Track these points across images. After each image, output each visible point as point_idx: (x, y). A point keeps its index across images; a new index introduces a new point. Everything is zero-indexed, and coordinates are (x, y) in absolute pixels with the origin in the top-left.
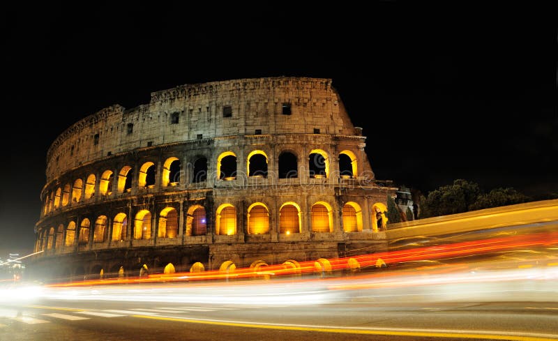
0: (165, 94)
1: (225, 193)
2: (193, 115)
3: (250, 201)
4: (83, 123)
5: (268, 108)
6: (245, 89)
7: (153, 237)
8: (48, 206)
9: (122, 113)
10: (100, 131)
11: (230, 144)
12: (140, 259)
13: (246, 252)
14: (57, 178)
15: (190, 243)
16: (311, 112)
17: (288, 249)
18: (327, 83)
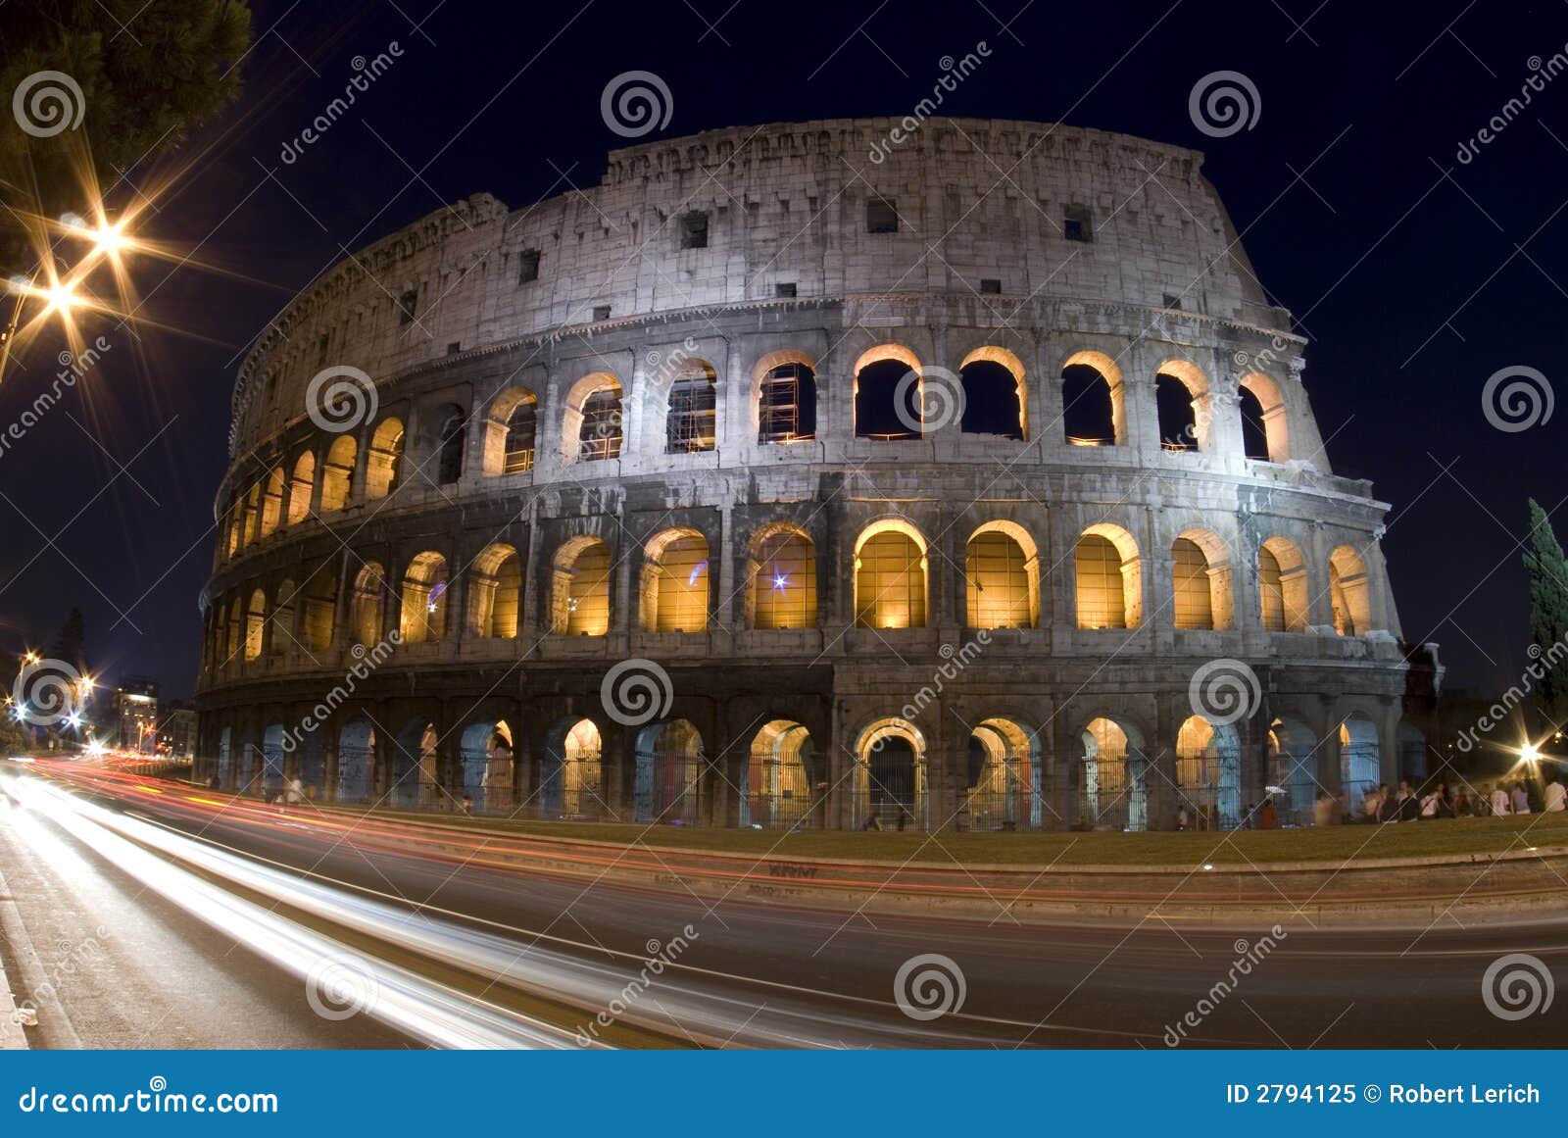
0: (660, 156)
1: (888, 482)
2: (762, 222)
3: (974, 515)
4: (363, 262)
5: (1018, 214)
6: (939, 151)
7: (621, 628)
8: (242, 528)
9: (501, 221)
10: (424, 279)
11: (897, 320)
12: (570, 701)
13: (965, 688)
14: (272, 437)
15: (756, 652)
16: (1152, 242)
17: (1105, 681)
18: (1188, 164)
